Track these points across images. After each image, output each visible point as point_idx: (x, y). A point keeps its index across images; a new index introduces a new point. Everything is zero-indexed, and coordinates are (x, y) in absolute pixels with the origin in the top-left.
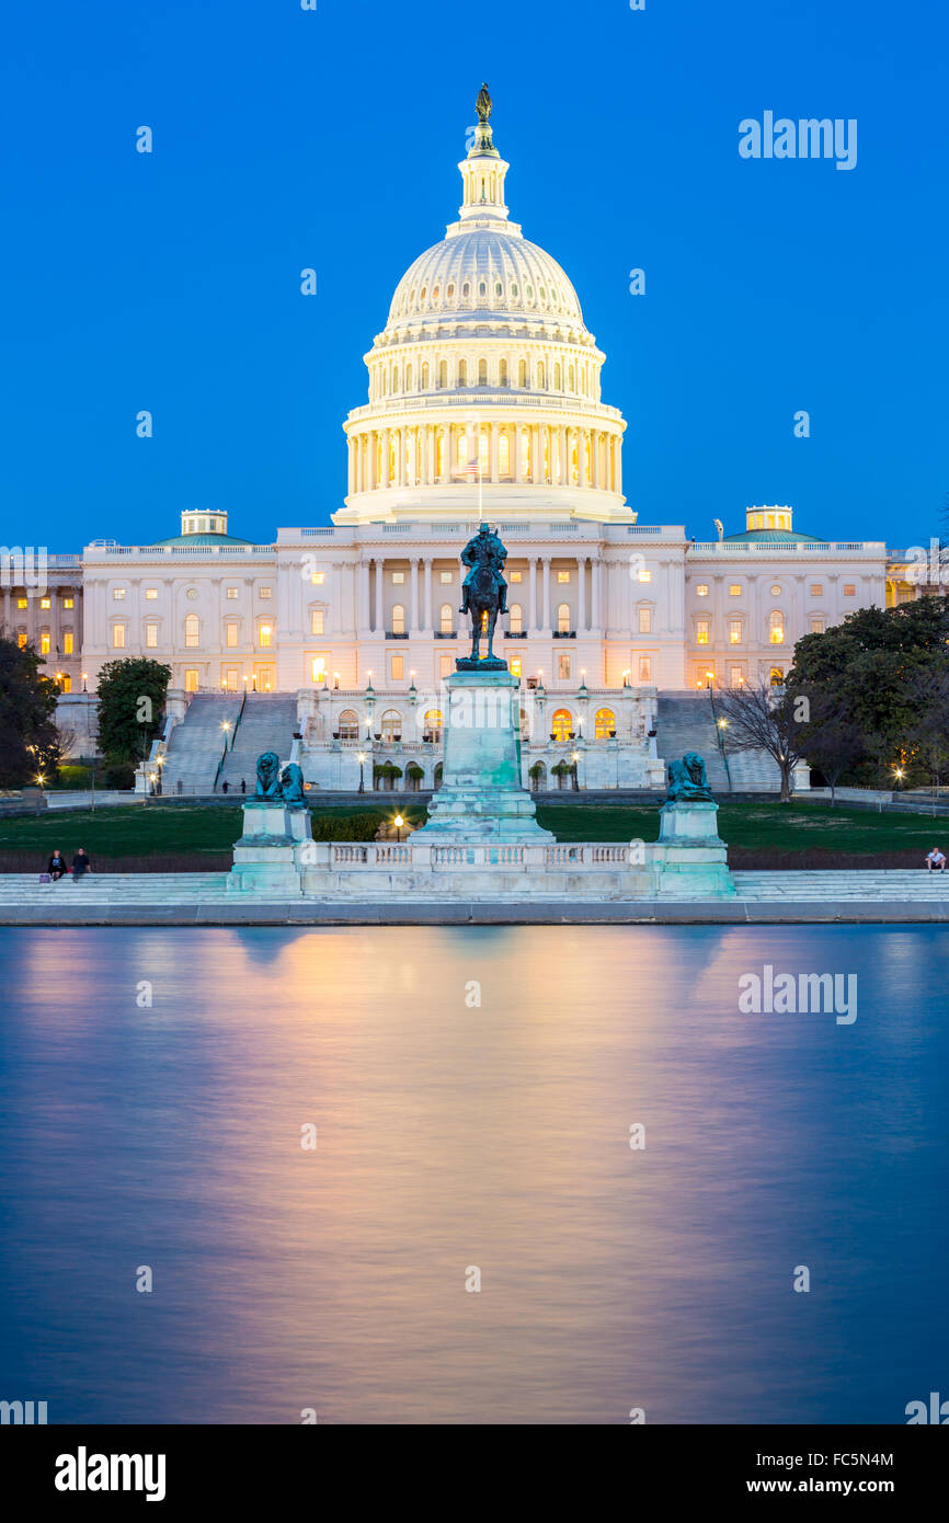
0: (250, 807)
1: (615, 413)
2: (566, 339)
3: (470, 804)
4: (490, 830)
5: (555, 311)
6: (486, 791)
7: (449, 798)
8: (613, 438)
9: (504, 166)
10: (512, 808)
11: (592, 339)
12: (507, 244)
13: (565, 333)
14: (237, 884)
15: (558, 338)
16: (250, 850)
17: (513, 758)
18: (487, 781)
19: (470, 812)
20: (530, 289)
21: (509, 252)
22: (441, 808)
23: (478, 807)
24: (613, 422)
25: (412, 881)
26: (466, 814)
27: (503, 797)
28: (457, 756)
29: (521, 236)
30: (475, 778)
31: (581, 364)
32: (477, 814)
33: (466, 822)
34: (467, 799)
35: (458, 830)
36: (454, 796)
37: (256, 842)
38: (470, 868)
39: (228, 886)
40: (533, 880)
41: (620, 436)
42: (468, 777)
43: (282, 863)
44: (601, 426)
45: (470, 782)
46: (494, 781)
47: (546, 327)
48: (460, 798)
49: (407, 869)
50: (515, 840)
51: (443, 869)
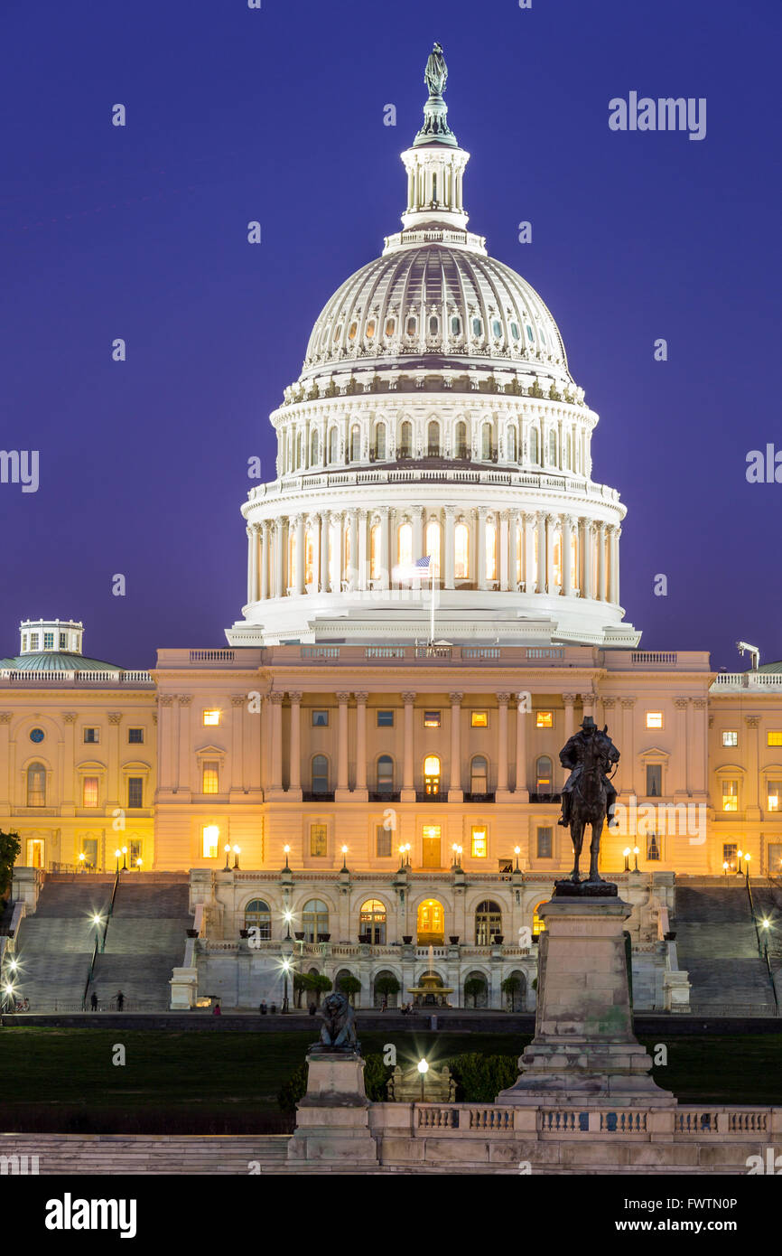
0: (315, 1059)
1: (611, 495)
2: (546, 395)
3: (572, 1057)
4: (598, 1088)
5: (532, 356)
6: (593, 1041)
7: (548, 1050)
8: (609, 528)
9: (462, 157)
10: (624, 1063)
11: (580, 393)
12: (467, 263)
13: (545, 385)
14: (301, 1151)
15: (535, 393)
16: (316, 1110)
17: (624, 1003)
18: (593, 1029)
19: (573, 1066)
20: (498, 326)
21: (470, 276)
22: (538, 1062)
23: (583, 1062)
24: (608, 506)
25: (514, 1151)
26: (568, 1068)
27: (613, 1050)
28: (557, 998)
29: (484, 252)
30: (578, 1026)
31: (566, 430)
32: (581, 1069)
33: (567, 1079)
34: (569, 1050)
35: (561, 1089)
36: (554, 1046)
37: (325, 1100)
38: (584, 1136)
39: (290, 1155)
40: (659, 1152)
41: (618, 525)
42: (570, 1025)
43: (354, 1128)
44: (594, 513)
45: (572, 1030)
46: (602, 1029)
47: (520, 377)
48: (561, 1050)
49: (507, 1135)
50: (628, 1101)
51: (551, 1136)
